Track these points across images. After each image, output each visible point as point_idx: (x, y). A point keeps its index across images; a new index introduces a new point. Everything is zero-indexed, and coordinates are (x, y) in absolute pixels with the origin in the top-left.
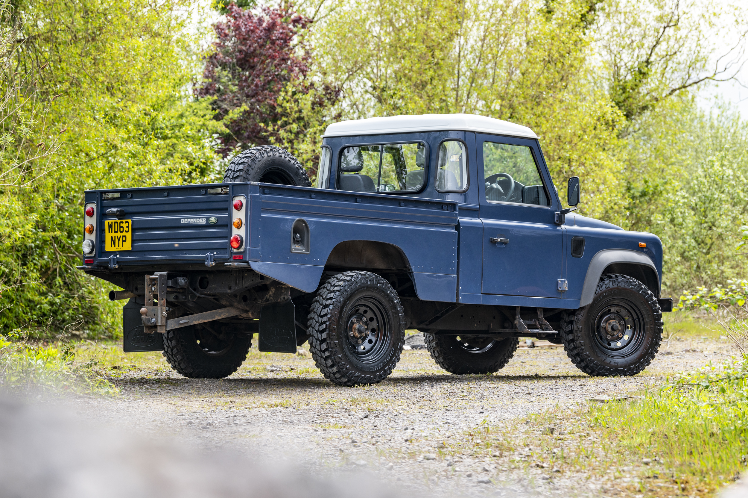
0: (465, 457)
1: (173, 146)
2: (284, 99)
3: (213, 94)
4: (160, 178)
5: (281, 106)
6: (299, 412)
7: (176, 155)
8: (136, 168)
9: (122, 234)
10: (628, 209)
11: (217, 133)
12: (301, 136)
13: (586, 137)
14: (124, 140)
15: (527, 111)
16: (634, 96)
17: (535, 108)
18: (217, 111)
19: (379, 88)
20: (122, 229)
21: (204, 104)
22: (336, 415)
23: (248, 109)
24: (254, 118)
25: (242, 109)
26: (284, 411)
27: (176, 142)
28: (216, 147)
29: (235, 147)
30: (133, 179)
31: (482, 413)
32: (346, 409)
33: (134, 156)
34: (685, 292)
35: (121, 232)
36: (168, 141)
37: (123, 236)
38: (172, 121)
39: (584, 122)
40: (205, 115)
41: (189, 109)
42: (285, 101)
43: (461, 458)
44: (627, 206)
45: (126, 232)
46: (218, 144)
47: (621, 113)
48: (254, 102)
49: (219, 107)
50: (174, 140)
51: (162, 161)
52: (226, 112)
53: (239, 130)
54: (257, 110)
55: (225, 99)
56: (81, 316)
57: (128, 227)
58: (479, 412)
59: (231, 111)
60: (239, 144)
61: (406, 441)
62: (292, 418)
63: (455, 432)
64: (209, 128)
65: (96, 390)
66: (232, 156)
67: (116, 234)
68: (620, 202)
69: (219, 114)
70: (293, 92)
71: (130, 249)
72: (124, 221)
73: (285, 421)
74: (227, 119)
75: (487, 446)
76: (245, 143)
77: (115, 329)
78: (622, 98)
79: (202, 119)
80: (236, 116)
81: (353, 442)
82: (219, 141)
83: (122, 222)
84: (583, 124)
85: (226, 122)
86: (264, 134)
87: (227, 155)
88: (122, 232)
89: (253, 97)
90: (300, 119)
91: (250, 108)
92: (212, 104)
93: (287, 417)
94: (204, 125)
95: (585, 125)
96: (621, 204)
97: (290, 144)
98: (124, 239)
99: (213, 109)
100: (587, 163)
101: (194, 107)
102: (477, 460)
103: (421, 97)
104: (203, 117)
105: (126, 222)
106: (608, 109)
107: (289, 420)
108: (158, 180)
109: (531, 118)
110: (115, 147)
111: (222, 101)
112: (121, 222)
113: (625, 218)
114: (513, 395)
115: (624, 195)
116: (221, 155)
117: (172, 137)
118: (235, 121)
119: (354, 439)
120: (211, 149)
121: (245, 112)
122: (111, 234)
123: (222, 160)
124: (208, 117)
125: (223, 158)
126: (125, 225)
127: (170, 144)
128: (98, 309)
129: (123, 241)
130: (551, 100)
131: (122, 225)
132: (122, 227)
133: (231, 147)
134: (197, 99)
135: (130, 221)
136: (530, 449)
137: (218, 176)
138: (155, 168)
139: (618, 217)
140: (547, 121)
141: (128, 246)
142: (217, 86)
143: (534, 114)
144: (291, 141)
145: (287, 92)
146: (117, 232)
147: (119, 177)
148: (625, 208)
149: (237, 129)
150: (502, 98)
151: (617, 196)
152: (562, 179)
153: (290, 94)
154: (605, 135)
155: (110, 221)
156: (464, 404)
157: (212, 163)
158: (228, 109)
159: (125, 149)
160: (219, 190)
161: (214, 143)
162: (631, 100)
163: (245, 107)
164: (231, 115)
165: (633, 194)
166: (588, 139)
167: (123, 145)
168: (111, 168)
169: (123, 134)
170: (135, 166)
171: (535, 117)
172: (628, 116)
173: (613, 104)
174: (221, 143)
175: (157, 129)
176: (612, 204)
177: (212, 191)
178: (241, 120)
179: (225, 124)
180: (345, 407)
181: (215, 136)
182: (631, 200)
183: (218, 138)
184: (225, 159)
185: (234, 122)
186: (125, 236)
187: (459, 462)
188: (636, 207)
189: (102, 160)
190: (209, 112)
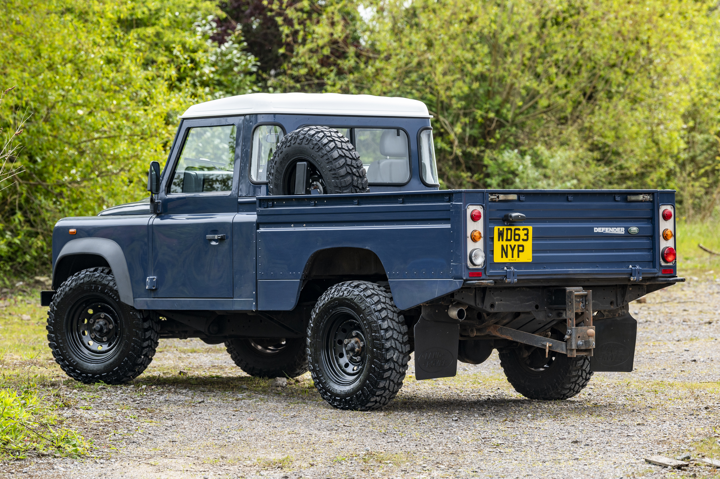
9: (517, 243)
12: (315, 16)
20: (517, 237)
29: (233, 30)
35: (515, 240)
37: (519, 246)
45: (523, 240)
57: (527, 235)
60: (239, 27)
66: (231, 42)
67: (509, 243)
71: (531, 261)
72: (521, 228)
83: (519, 229)
86: (269, 14)
87: (225, 41)
88: (518, 240)
96: (712, 95)
97: (302, 27)
98: (521, 248)
105: (524, 229)
112: (515, 229)
116: (216, 42)
122: (501, 243)
123: (217, 48)
125: (219, 46)
126: (522, 233)
129: (519, 251)
131: (517, 232)
132: (519, 235)
133: (230, 31)
135: (530, 228)
141: (527, 257)
144: (302, 22)
146: (510, 240)
155: (501, 228)
160: (641, 197)
161: (208, 27)
174: (217, 27)
176: (701, 96)
177: (633, 198)
179: (220, 7)
181: (210, 17)
183: (213, 20)
184: (223, 47)
186: (523, 246)
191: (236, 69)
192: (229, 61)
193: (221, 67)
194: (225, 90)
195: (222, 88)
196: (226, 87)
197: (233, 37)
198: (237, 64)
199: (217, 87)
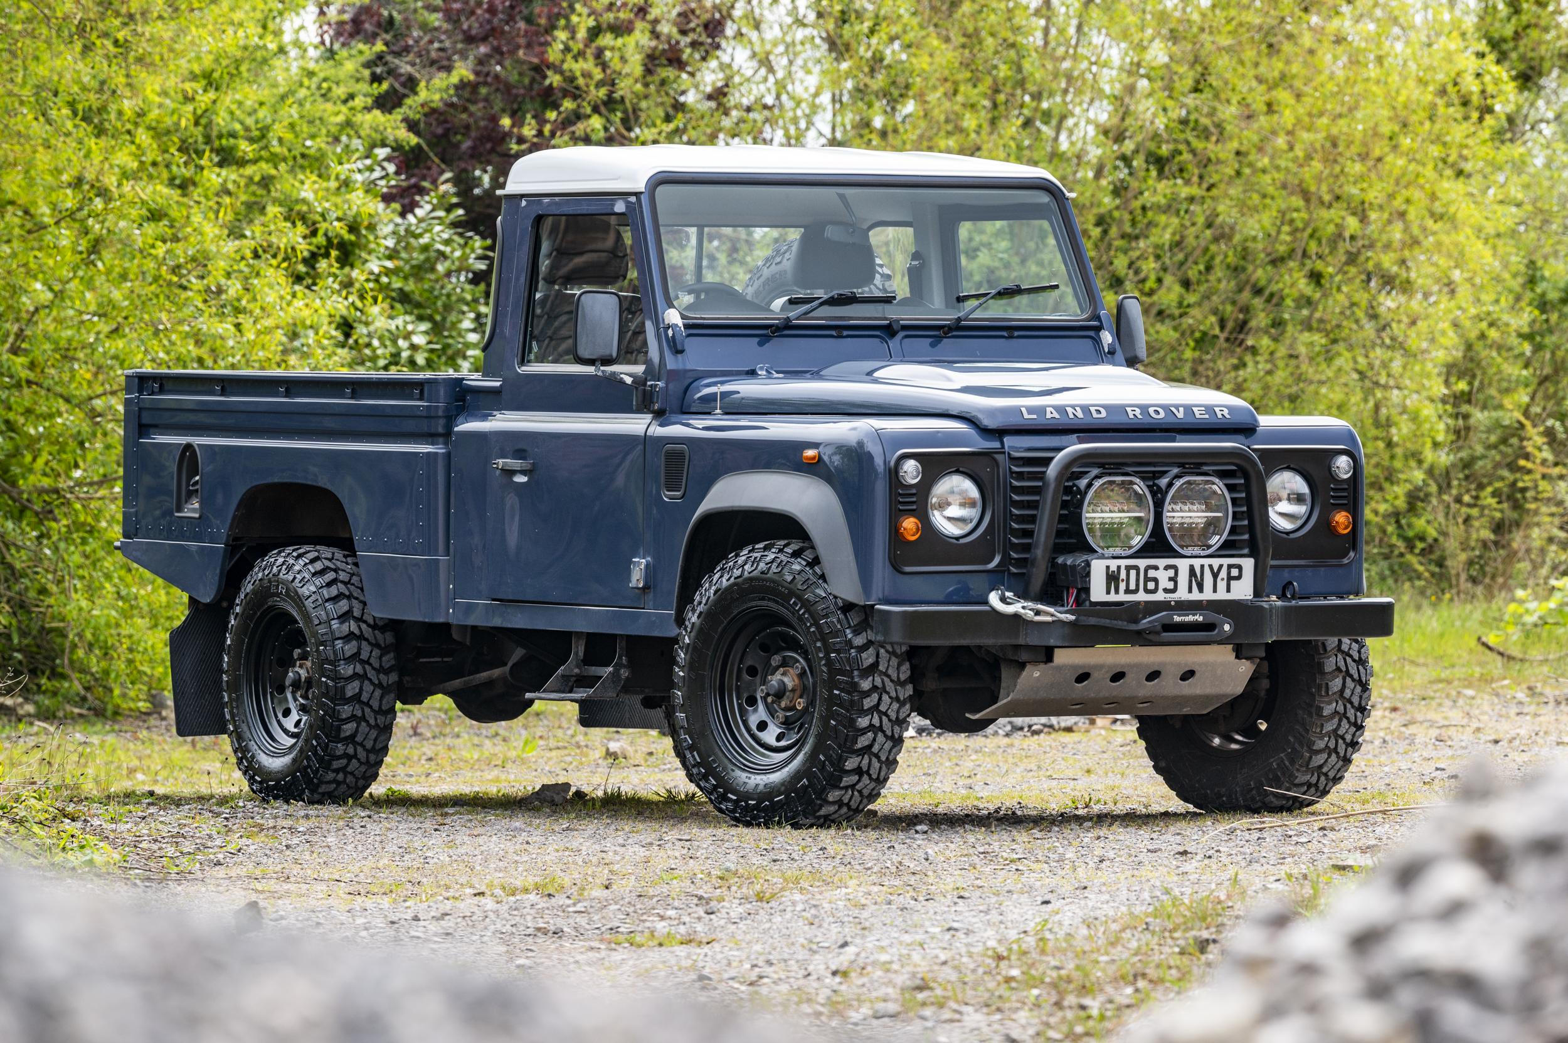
0: (970, 1009)
1: (266, 182)
2: (567, 49)
3: (375, 36)
4: (228, 275)
5: (558, 70)
6: (579, 907)
7: (273, 210)
8: (161, 250)
10: (1529, 337)
11: (384, 145)
13: (1406, 142)
14: (125, 175)
15: (1241, 70)
16: (1543, 23)
17: (1264, 61)
18: (385, 86)
19: (830, 14)
21: (350, 66)
22: (671, 913)
23: (472, 77)
24: (486, 100)
25: (454, 79)
26: (543, 903)
27: (273, 172)
28: (383, 183)
29: (434, 182)
30: (156, 279)
31: (1047, 902)
32: (700, 898)
33: (155, 216)
34: (1520, 593)
36: (249, 170)
38: (261, 114)
39: (1402, 99)
40: (351, 97)
41: (306, 82)
42: (569, 57)
43: (960, 1013)
44: (1526, 330)
46: (388, 174)
47: (1502, 72)
48: (489, 56)
49: (392, 72)
50: (266, 168)
51: (235, 233)
52: (411, 84)
53: (446, 134)
54: (497, 77)
55: (407, 49)
56: (18, 656)
58: (1040, 899)
59: (423, 84)
60: (448, 175)
61: (835, 973)
62: (560, 923)
63: (963, 950)
64: (363, 133)
65: (59, 857)
66: (428, 207)
68: (1505, 317)
69: (392, 91)
70: (589, 30)
73: (539, 929)
74: (412, 105)
75: (1032, 982)
76: (465, 170)
77: (111, 690)
78: (1509, 31)
79: (344, 109)
80: (437, 97)
81: (702, 978)
82: (391, 168)
84: (1399, 106)
85: (411, 115)
87: (415, 204)
89: (484, 39)
90: (610, 103)
91: (477, 73)
92: (368, 65)
93: (547, 918)
94: (348, 123)
95: (1405, 107)
96: (1508, 325)
99: (376, 79)
100: (1412, 214)
101: (322, 75)
102: (998, 1016)
103: (947, 40)
104: (345, 102)
106: (1468, 63)
107: (552, 928)
108: (223, 281)
109: (1251, 89)
110: (103, 193)
111: (397, 54)
113: (1520, 363)
114: (1141, 857)
115: (1518, 299)
116: (396, 206)
117: (260, 158)
118: (434, 111)
119: (706, 972)
120: (367, 191)
121: (462, 86)
123: (399, 220)
124: (359, 102)
125: (403, 215)
127: (257, 179)
128: (65, 636)
130: (1307, 40)
133: (426, 184)
134: (331, 54)
136: (1137, 990)
137: (389, 264)
138: (214, 248)
139: (1499, 360)
140: (1298, 96)
142: (386, 13)
143: (1260, 80)
145: (572, 30)
147: (115, 274)
148: (1521, 335)
149: (440, 131)
150: (1174, 37)
151: (1497, 301)
152: (1343, 259)
153: (582, 34)
154: (1458, 133)
156: (1010, 880)
157: (371, 227)
158: (417, 75)
159: (130, 196)
161: (378, 173)
162: (1534, 34)
163: (463, 71)
164: (423, 95)
165: (1543, 295)
166: (1415, 145)
167: (127, 187)
168: (96, 247)
169: (124, 158)
170: (159, 243)
171: (1263, 87)
172: (1527, 78)
173: (1483, 46)
174: (397, 173)
175: (220, 137)
176: (1484, 326)
178: (451, 105)
179: (406, 120)
180: (700, 892)
181: (382, 153)
182: (1537, 312)
183: (388, 159)
184: (410, 218)
185: (432, 112)
187: (952, 1021)
188: (1551, 331)
189: (68, 228)
190: (364, 87)
191: (441, 268)
192: (425, 248)
193: (407, 262)
194: (416, 311)
195: (408, 308)
196: (418, 305)
197: (434, 199)
198: (442, 255)
199: (398, 306)
